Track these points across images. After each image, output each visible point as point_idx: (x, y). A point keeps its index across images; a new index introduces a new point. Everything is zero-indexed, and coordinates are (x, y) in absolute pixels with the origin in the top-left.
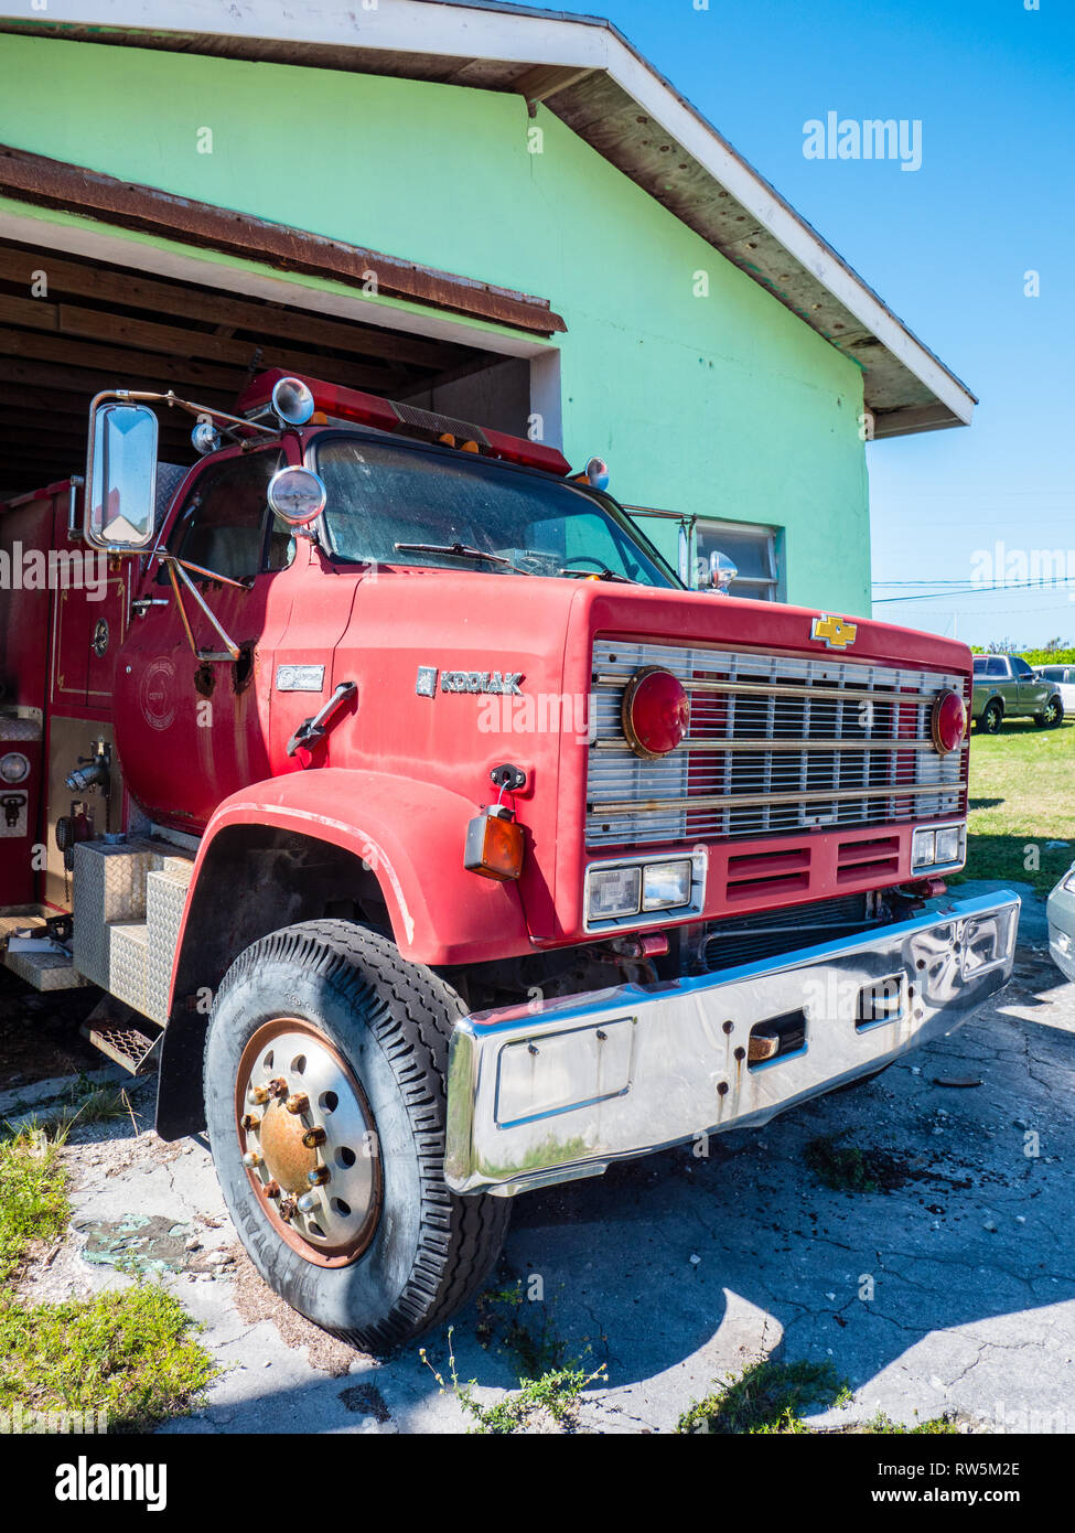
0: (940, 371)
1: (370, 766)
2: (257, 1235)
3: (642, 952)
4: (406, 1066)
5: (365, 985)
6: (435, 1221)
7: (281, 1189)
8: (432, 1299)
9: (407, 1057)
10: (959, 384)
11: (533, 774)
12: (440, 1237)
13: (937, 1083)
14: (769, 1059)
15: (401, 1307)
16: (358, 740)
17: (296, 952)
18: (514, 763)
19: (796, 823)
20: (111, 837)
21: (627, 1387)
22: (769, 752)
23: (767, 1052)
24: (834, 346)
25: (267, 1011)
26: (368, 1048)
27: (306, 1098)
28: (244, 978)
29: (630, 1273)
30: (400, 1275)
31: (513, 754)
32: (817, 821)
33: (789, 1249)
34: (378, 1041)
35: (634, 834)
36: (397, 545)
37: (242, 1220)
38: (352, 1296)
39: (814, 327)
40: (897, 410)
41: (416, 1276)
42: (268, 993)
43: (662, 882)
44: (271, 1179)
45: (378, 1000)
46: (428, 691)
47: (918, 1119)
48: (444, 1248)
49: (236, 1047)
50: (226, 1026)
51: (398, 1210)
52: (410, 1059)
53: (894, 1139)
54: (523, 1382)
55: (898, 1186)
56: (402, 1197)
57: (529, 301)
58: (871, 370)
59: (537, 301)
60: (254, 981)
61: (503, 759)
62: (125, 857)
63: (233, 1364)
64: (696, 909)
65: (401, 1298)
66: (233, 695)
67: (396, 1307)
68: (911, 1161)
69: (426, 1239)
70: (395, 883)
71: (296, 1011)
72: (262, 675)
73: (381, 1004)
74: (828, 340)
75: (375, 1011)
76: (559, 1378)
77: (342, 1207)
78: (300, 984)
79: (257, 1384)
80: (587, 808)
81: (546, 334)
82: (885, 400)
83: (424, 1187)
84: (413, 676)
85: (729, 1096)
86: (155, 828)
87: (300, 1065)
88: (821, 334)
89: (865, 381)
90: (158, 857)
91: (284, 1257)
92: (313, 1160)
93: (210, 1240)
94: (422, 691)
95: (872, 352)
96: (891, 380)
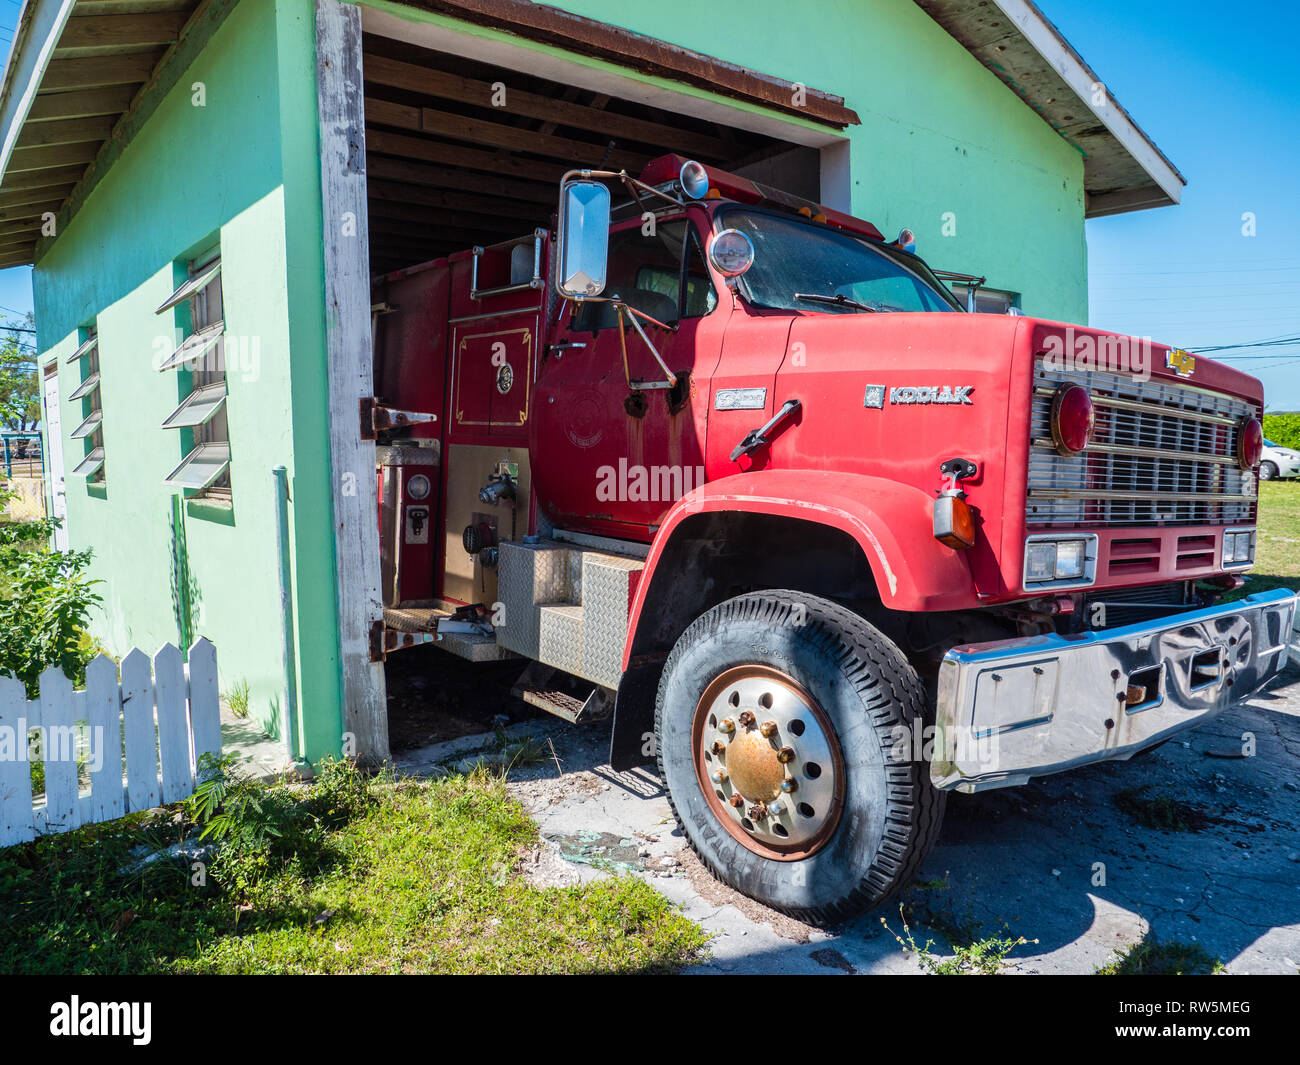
0: (1156, 156)
1: (815, 466)
2: (714, 840)
3: (1059, 609)
4: (872, 696)
5: (831, 634)
6: (898, 817)
7: (745, 800)
8: (891, 880)
9: (872, 690)
10: (1171, 167)
11: (982, 465)
12: (902, 829)
13: (1207, 755)
14: (1141, 703)
15: (862, 887)
16: (800, 446)
17: (760, 613)
18: (964, 457)
19: (1148, 517)
20: (530, 539)
21: (1037, 957)
22: (1135, 457)
23: (1139, 698)
24: (1061, 135)
25: (730, 660)
26: (838, 683)
27: (775, 726)
28: (707, 635)
29: (1006, 880)
30: (865, 860)
31: (961, 450)
32: (1162, 517)
33: (1131, 868)
34: (847, 677)
35: (1052, 516)
36: (797, 295)
37: (700, 828)
38: (815, 879)
39: (1046, 119)
40: (1110, 192)
41: (879, 861)
42: (733, 645)
43: (1067, 556)
44: (735, 791)
45: (844, 646)
46: (877, 403)
47: (1200, 781)
48: (905, 838)
49: (695, 692)
50: (688, 675)
51: (865, 809)
52: (877, 690)
53: (1185, 794)
54: (956, 949)
55: (1203, 827)
56: (870, 798)
57: (829, 99)
58: (1092, 157)
59: (834, 99)
60: (719, 637)
61: (953, 454)
62: (548, 552)
63: (719, 932)
64: (1088, 580)
65: (863, 879)
66: (666, 416)
67: (857, 887)
68: (1206, 811)
69: (889, 831)
70: (878, 549)
71: (761, 658)
72: (698, 398)
73: (847, 649)
74: (1056, 130)
75: (842, 654)
76: (989, 945)
77: (806, 810)
78: (768, 636)
79: (741, 946)
80: (1027, 492)
81: (839, 126)
82: (1101, 183)
83: (890, 790)
84: (862, 392)
85: (1113, 730)
86: (557, 533)
87: (766, 701)
88: (1051, 125)
89: (1085, 167)
90: (576, 553)
91: (742, 855)
92: (781, 774)
93: (655, 850)
94: (870, 403)
95: (1096, 141)
96: (1109, 165)
